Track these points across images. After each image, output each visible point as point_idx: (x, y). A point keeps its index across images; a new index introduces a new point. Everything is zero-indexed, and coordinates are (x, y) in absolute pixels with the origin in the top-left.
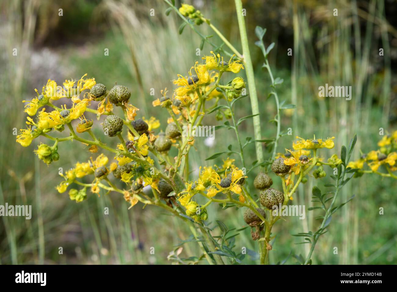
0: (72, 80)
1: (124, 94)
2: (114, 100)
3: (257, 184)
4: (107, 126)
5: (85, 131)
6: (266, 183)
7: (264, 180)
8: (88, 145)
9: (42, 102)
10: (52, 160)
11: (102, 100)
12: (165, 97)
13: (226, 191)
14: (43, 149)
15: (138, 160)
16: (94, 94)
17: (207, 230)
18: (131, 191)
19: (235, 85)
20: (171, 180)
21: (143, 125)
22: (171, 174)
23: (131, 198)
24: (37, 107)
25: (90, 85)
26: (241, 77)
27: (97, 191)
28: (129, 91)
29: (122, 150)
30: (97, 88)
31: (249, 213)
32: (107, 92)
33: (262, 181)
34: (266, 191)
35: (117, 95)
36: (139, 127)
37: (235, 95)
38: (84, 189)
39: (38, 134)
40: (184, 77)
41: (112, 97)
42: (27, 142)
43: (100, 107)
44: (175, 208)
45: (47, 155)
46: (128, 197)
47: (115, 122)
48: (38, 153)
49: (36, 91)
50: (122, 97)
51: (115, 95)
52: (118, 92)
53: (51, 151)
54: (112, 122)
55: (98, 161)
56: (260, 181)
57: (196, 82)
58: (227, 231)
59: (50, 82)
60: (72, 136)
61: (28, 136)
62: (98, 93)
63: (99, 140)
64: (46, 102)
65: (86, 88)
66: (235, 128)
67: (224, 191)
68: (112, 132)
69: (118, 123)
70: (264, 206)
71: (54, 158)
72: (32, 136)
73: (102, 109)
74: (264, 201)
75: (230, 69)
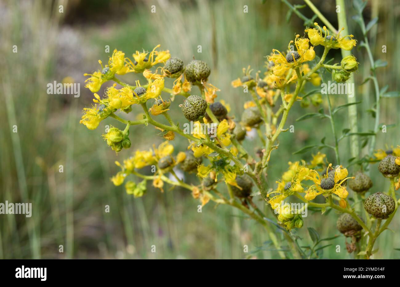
0: (144, 52)
1: (204, 71)
2: (191, 78)
3: (354, 186)
4: (188, 108)
5: (160, 114)
6: (365, 185)
7: (363, 181)
8: (163, 130)
9: (107, 77)
10: (122, 147)
11: (178, 77)
12: (248, 77)
13: (327, 194)
14: (113, 133)
15: (220, 151)
16: (169, 69)
17: (294, 239)
18: (200, 188)
19: (345, 65)
20: (257, 176)
21: (222, 109)
22: (257, 169)
23: (201, 195)
24: (101, 82)
25: (164, 58)
26: (353, 56)
27: (161, 185)
28: (208, 68)
29: (202, 139)
30: (173, 62)
31: (344, 219)
32: (184, 67)
33: (360, 183)
34: (374, 196)
35: (195, 72)
36: (217, 111)
37: (343, 77)
38: (144, 182)
39: (107, 115)
40: (281, 52)
41: (189, 74)
42: (94, 124)
43: (175, 84)
44: (252, 209)
45: (118, 141)
46: (196, 194)
47: (198, 104)
48: (107, 138)
49: (100, 63)
50: (200, 75)
51: (192, 72)
52: (196, 68)
53: (123, 136)
54: (195, 104)
55: (162, 150)
56: (357, 182)
57: (297, 59)
58: (319, 241)
59: (116, 52)
60: (147, 120)
61: (95, 116)
62: (174, 68)
63: (178, 125)
64: (111, 76)
65: (159, 61)
66: (330, 117)
67: (325, 193)
68: (193, 116)
69: (202, 106)
70: (370, 213)
71: (125, 145)
72: (100, 117)
73: (179, 88)
74: (371, 207)
75: (339, 45)
